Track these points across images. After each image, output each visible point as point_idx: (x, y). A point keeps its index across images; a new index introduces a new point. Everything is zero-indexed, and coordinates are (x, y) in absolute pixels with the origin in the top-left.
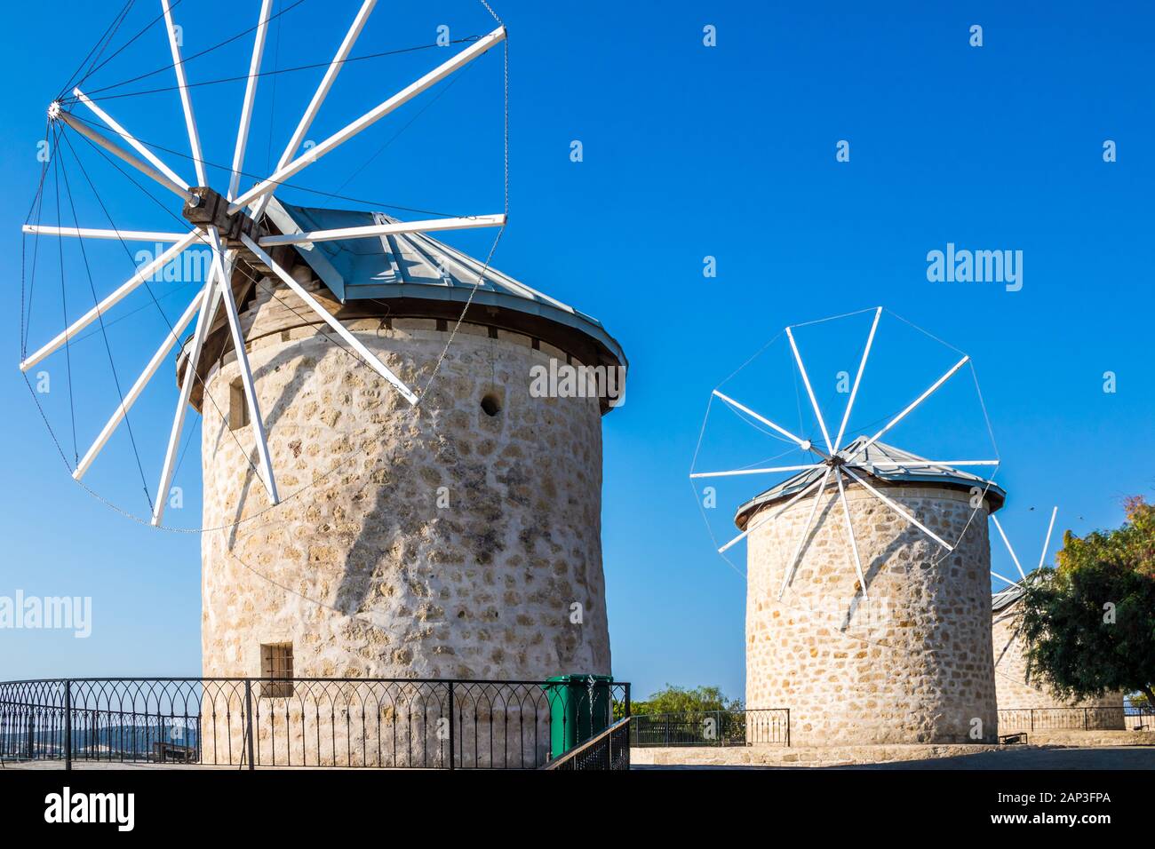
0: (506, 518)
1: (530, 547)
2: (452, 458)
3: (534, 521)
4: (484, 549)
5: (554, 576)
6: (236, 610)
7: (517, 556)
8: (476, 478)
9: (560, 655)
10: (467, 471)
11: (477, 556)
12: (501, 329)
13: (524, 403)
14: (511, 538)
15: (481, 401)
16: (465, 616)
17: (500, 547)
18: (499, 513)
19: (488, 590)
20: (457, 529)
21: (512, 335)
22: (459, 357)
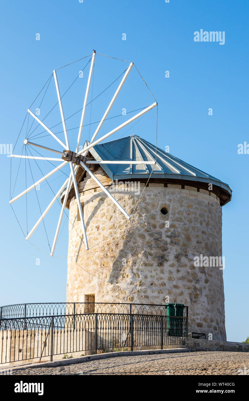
0: (169, 250)
1: (179, 260)
2: (149, 230)
3: (181, 251)
4: (161, 261)
5: (189, 270)
6: (77, 282)
7: (173, 263)
8: (158, 236)
9: (191, 300)
10: (155, 234)
11: (158, 263)
12: (169, 184)
13: (177, 209)
14: (171, 257)
15: (160, 210)
16: (153, 285)
17: (167, 260)
18: (167, 249)
19: (162, 275)
20: (151, 254)
21: (173, 185)
22: (153, 195)
